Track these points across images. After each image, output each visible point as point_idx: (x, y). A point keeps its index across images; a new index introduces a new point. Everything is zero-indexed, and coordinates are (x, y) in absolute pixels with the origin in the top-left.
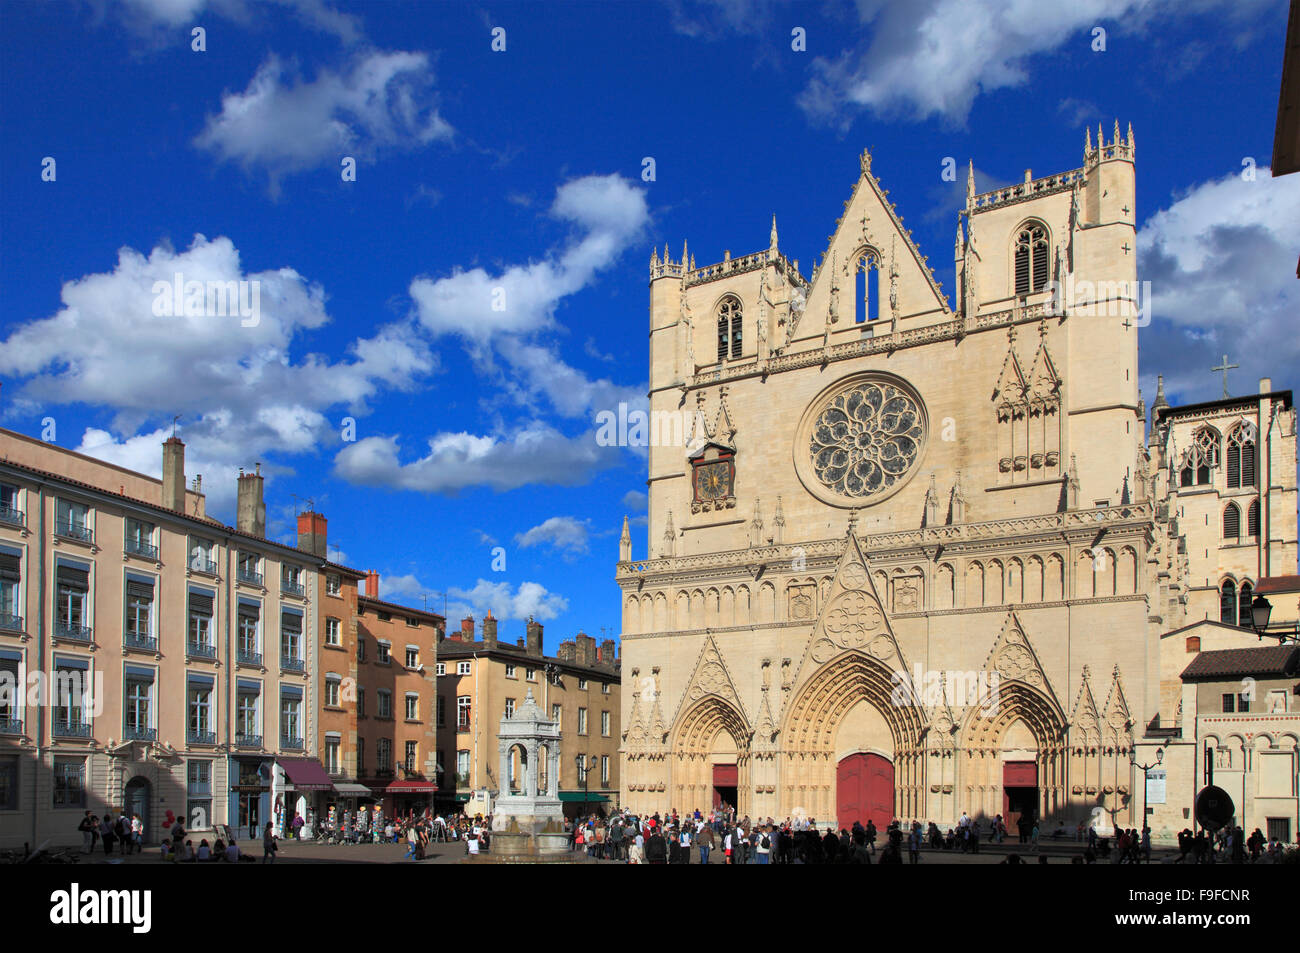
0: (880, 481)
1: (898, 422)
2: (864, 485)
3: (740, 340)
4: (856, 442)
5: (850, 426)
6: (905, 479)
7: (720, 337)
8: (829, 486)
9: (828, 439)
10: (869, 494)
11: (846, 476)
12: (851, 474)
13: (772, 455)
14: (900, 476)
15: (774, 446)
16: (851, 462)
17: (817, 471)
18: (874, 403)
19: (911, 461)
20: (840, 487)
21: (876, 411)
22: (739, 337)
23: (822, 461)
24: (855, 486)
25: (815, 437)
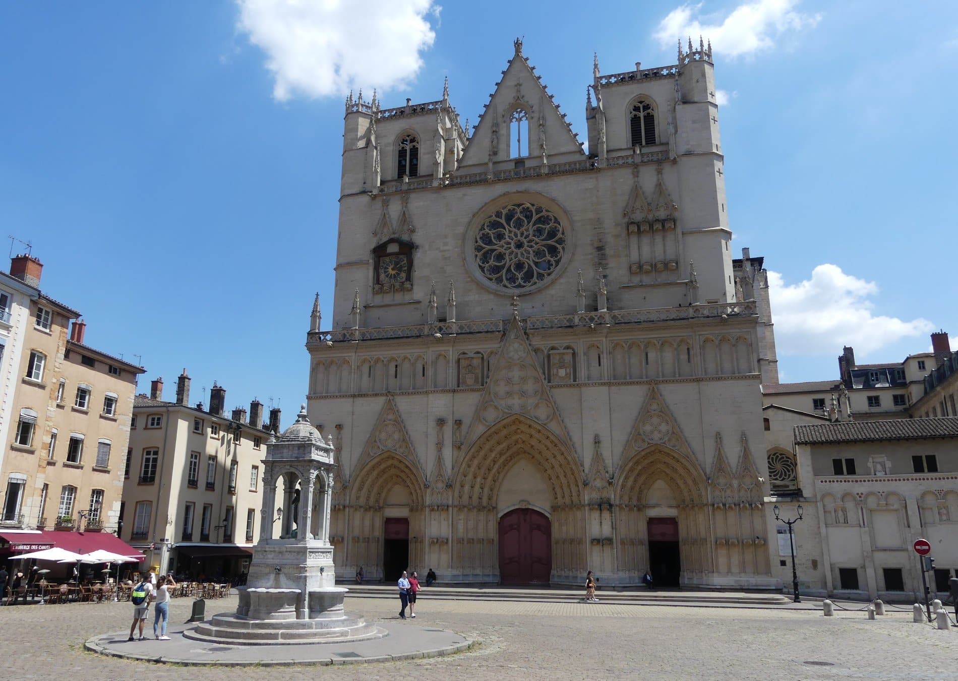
0: (533, 276)
1: (546, 232)
2: (520, 280)
3: (417, 165)
4: (512, 246)
5: (507, 234)
6: (553, 276)
7: (400, 162)
8: (491, 279)
9: (490, 242)
10: (524, 287)
11: (504, 271)
12: (509, 270)
13: (444, 251)
14: (549, 275)
15: (445, 244)
16: (508, 261)
17: (480, 266)
18: (526, 217)
19: (557, 262)
20: (499, 280)
21: (529, 223)
22: (415, 162)
23: (485, 258)
24: (512, 279)
25: (478, 240)
